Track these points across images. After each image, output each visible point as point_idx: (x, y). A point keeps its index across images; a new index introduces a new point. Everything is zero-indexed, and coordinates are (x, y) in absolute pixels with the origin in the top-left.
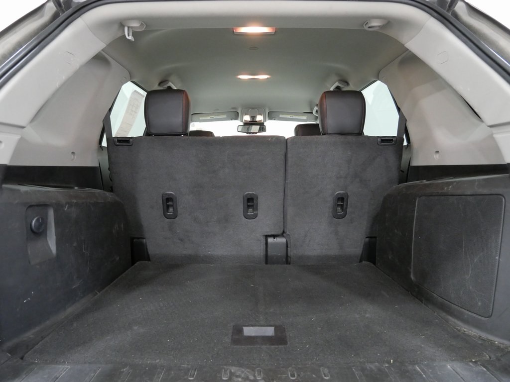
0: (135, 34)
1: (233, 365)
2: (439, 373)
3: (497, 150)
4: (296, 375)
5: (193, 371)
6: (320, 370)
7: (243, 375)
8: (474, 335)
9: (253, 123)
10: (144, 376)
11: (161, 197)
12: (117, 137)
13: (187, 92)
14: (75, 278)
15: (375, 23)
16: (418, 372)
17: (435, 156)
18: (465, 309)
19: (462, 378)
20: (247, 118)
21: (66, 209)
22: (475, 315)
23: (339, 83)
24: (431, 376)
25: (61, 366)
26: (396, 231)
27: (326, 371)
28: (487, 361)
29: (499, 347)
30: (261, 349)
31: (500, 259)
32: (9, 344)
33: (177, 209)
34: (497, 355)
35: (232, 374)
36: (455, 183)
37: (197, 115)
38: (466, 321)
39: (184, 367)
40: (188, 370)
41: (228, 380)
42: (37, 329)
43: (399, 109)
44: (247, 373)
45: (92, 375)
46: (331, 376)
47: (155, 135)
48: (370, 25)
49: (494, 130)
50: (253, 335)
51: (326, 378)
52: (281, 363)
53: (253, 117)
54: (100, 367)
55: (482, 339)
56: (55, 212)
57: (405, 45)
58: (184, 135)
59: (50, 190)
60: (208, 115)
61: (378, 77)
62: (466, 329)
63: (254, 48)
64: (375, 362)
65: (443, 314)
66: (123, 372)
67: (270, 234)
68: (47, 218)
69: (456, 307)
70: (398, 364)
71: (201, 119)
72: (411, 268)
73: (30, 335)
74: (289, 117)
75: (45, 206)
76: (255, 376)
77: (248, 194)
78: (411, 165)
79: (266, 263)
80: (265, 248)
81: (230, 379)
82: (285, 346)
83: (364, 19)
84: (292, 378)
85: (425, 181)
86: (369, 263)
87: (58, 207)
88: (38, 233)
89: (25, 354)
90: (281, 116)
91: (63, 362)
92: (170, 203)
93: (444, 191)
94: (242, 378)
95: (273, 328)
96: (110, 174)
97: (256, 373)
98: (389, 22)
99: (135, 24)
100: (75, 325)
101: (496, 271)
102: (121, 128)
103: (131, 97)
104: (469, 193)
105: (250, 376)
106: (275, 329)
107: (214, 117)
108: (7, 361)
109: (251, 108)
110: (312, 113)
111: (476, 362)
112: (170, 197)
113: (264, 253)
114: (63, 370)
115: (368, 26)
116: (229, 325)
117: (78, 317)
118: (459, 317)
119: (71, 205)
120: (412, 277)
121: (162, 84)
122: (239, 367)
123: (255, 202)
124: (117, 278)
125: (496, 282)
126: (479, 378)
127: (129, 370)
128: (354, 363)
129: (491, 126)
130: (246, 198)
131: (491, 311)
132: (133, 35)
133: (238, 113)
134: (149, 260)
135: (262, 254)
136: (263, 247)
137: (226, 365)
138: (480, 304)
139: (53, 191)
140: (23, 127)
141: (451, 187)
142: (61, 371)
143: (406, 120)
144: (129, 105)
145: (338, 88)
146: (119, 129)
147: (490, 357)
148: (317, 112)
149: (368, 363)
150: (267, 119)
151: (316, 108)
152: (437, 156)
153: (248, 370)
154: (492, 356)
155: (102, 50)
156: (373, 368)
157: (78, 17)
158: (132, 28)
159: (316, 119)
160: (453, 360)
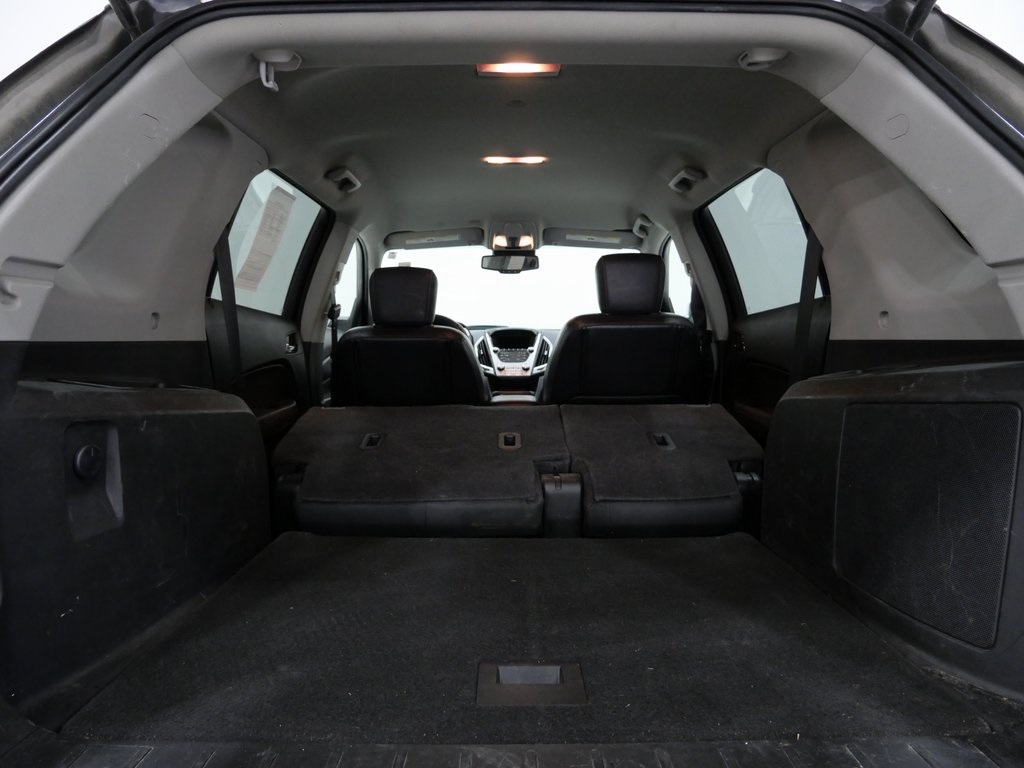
0: (279, 77)
1: (479, 743)
2: (890, 761)
3: (1005, 311)
4: (606, 765)
5: (399, 757)
6: (653, 753)
7: (500, 765)
8: (960, 683)
9: (513, 250)
10: (302, 767)
15: (762, 57)
16: (848, 759)
17: (879, 322)
18: (940, 630)
20: (501, 241)
21: (142, 429)
22: (960, 643)
23: (687, 173)
24: (875, 766)
25: (135, 746)
27: (666, 755)
28: (985, 735)
29: (1009, 708)
30: (536, 711)
31: (1012, 532)
32: (30, 702)
34: (1006, 723)
35: (477, 763)
36: (921, 379)
37: (400, 235)
38: (945, 656)
39: (382, 748)
40: (390, 754)
42: (85, 672)
43: (807, 227)
44: (508, 760)
45: (199, 764)
46: (675, 765)
48: (751, 61)
49: (1000, 273)
50: (518, 681)
52: (577, 739)
53: (513, 240)
54: (214, 749)
55: (976, 692)
56: (121, 436)
57: (822, 101)
59: (111, 391)
60: (423, 234)
61: (765, 162)
62: (943, 670)
63: (517, 103)
64: (763, 738)
65: (898, 640)
66: (261, 757)
68: (106, 450)
69: (925, 627)
70: (808, 742)
71: (408, 242)
72: (832, 547)
73: (71, 681)
74: (584, 238)
75: (102, 424)
76: (523, 766)
78: (831, 338)
79: (542, 535)
82: (584, 705)
83: (741, 49)
85: (859, 372)
86: (746, 535)
87: (127, 427)
88: (89, 478)
89: (64, 723)
90: (569, 237)
91: (140, 738)
93: (898, 394)
95: (558, 668)
97: (527, 760)
98: (790, 54)
99: (281, 58)
100: (162, 663)
101: (1005, 555)
102: (248, 263)
103: (269, 201)
104: (951, 399)
105: (514, 767)
106: (561, 669)
107: (435, 239)
108: (28, 736)
109: (509, 222)
110: (631, 231)
111: (963, 739)
114: (141, 753)
115: (747, 61)
116: (469, 662)
117: (167, 646)
118: (929, 646)
119: (151, 421)
120: (835, 565)
121: (330, 175)
122: (493, 748)
125: (1005, 576)
127: (272, 755)
128: (721, 740)
129: (994, 266)
131: (993, 635)
132: (276, 80)
133: (483, 231)
137: (466, 743)
138: (971, 620)
139: (117, 393)
140: (57, 266)
141: (913, 385)
142: (137, 757)
143: (822, 248)
144: (266, 215)
145: (685, 184)
146: (246, 264)
147: (991, 728)
148: (643, 229)
149: (748, 739)
150: (541, 242)
151: (639, 222)
152: (885, 320)
153: (511, 754)
154: (997, 727)
155: (215, 109)
156: (760, 750)
157: (167, 44)
158: (274, 64)
159: (639, 243)
160: (919, 734)
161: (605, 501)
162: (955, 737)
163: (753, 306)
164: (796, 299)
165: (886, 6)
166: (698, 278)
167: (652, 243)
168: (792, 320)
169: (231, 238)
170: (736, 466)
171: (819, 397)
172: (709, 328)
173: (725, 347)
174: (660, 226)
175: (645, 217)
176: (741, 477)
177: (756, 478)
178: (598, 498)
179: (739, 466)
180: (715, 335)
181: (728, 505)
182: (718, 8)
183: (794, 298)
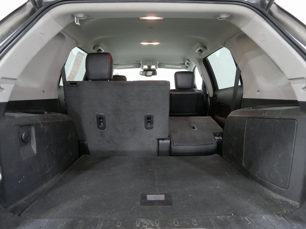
0: (80, 21)
1: (141, 218)
2: (258, 221)
3: (292, 92)
4: (178, 224)
5: (119, 222)
6: (192, 220)
7: (148, 224)
8: (278, 199)
9: (149, 70)
10: (91, 225)
11: (96, 117)
12: (70, 81)
13: (111, 54)
14: (47, 167)
15: (224, 16)
16: (246, 221)
17: (257, 93)
18: (273, 184)
19: (271, 224)
20: (146, 67)
21: (41, 127)
22: (279, 187)
23: (201, 48)
24: (254, 223)
25: (42, 220)
26: (234, 137)
27: (195, 221)
28: (285, 214)
29: (292, 206)
30: (158, 208)
31: (294, 156)
32: (11, 207)
33: (105, 123)
34: (291, 210)
35: (142, 223)
36: (269, 111)
37: (115, 65)
38: (274, 191)
39: (114, 219)
40: (117, 221)
41: (140, 226)
42: (27, 198)
43: (236, 65)
44: (150, 223)
45: (61, 225)
46: (198, 224)
47: (92, 80)
48: (220, 17)
49: (291, 82)
50: (153, 199)
51: (195, 225)
52: (170, 216)
53: (149, 67)
54: (65, 220)
55: (282, 201)
56: (35, 129)
57: (241, 29)
58: (109, 80)
60: (122, 65)
61: (224, 45)
62: (273, 195)
63: (151, 27)
64: (222, 215)
65: (261, 186)
66: (79, 223)
67: (160, 138)
68: (31, 133)
69: (268, 182)
70: (235, 216)
71: (118, 67)
72: (243, 159)
73: (23, 201)
74: (171, 66)
75: (30, 125)
76: (155, 224)
77: (148, 115)
78: (243, 98)
79: (158, 155)
80: (157, 146)
81: (141, 226)
82: (172, 206)
83: (218, 14)
84: (176, 225)
85: (251, 108)
86: (218, 155)
87: (37, 126)
88: (25, 142)
89: (21, 213)
90: (166, 66)
91: (44, 218)
92: (101, 120)
93: (262, 116)
94: (148, 226)
95: (164, 195)
96: (65, 103)
97: (156, 222)
98: (232, 16)
99: (81, 16)
100: (49, 195)
101: (291, 162)
102: (71, 75)
103: (77, 56)
104: (277, 118)
105: (152, 225)
106: (165, 196)
107: (126, 66)
108: (11, 218)
109: (148, 61)
110: (184, 64)
111: (278, 215)
112: (101, 116)
113: (157, 149)
114: (44, 222)
115: (219, 18)
116: (138, 194)
117: (50, 190)
118: (270, 188)
119: (44, 124)
120: (243, 165)
121: (95, 48)
122: (146, 219)
123: (151, 119)
124: (71, 165)
125: (291, 169)
126: (281, 224)
127: (82, 222)
128: (211, 216)
129: (290, 79)
130: (146, 118)
131: (288, 185)
132: (79, 22)
133: (140, 64)
134: (89, 154)
135: (156, 150)
136: (156, 146)
137: (138, 218)
138: (282, 181)
139: (34, 116)
140: (15, 79)
141: (266, 113)
142: (43, 223)
143: (241, 71)
144: (76, 60)
145: (201, 51)
146: (70, 75)
147: (287, 211)
148: (188, 63)
149: (218, 216)
150: (158, 67)
151: (187, 62)
152: (259, 93)
153: (151, 221)
154: (288, 211)
155: (62, 31)
156: (221, 218)
157: (47, 12)
158: (79, 17)
159: (187, 67)
160: (266, 213)
161: (177, 145)
162: (276, 214)
163: (220, 87)
164: (233, 85)
165: (260, 1)
166: (204, 79)
167: (191, 68)
168: (232, 92)
169: (65, 67)
170: (215, 135)
171: (239, 116)
172: (207, 93)
173: (212, 99)
174: (193, 63)
175: (188, 60)
176: (217, 138)
177: (221, 138)
178: (175, 144)
179: (216, 135)
180: (209, 96)
181: (213, 146)
182: (211, 2)
183: (232, 85)
